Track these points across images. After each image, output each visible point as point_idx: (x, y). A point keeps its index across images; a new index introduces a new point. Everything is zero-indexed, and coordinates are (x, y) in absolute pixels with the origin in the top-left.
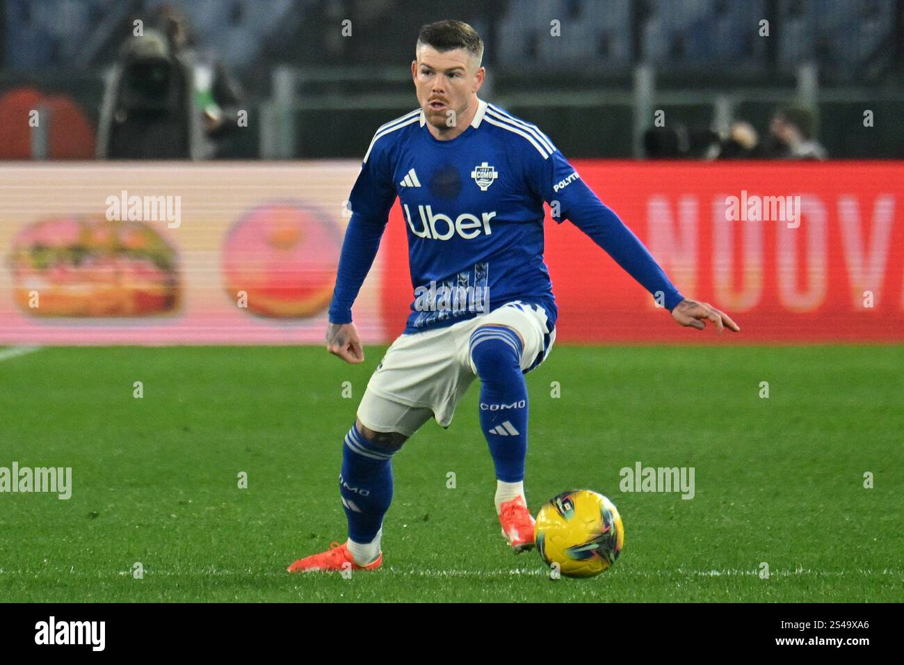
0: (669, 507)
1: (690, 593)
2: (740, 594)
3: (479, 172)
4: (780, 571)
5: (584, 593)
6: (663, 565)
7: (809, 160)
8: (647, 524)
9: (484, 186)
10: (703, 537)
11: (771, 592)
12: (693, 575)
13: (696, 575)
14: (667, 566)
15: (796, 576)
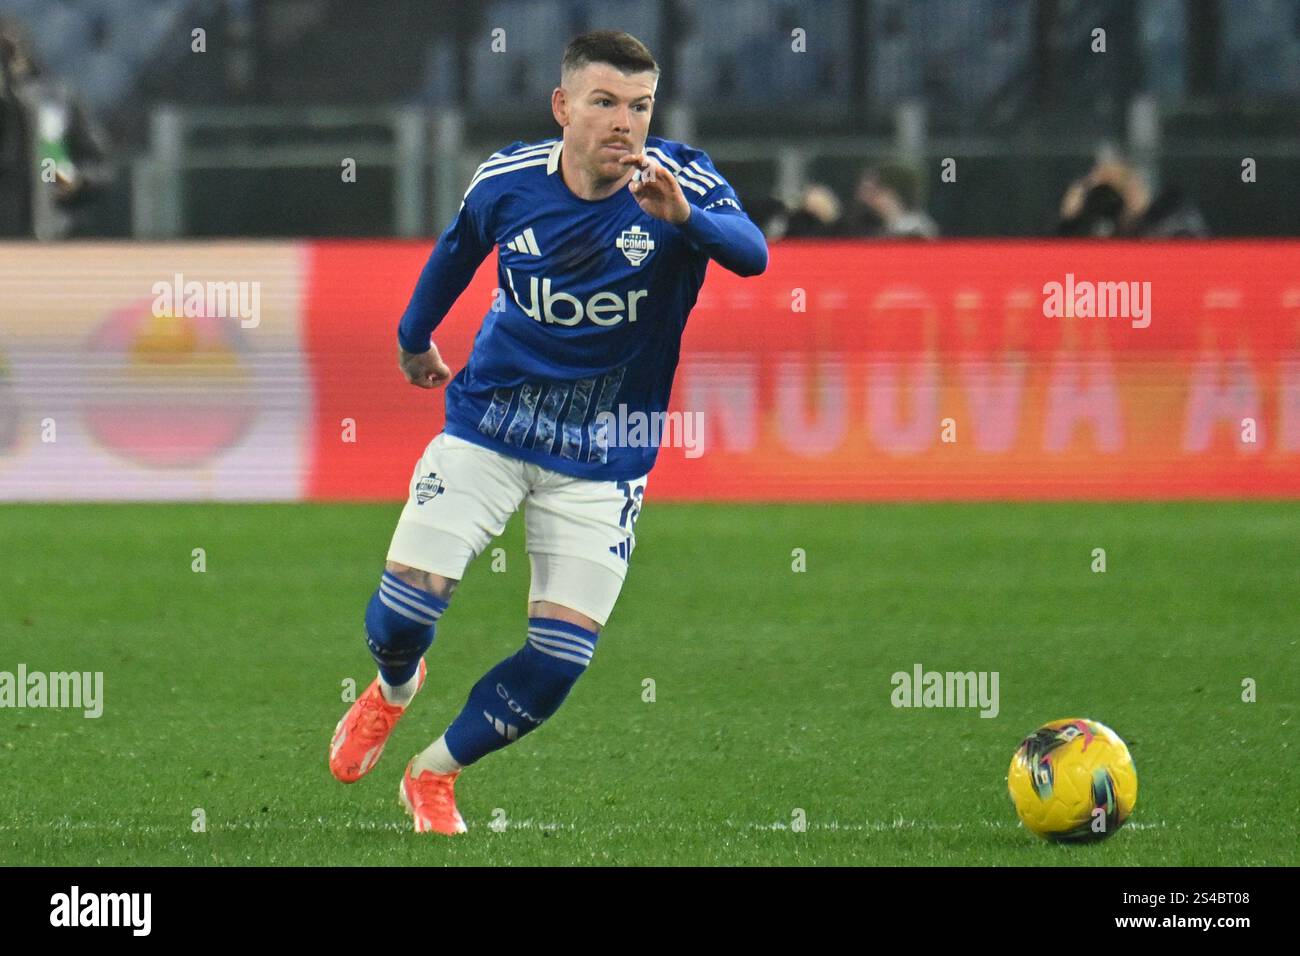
0: (713, 732)
1: (743, 855)
2: (814, 857)
3: (627, 240)
4: (871, 822)
5: (593, 855)
6: (705, 815)
7: (913, 239)
8: (682, 755)
9: (635, 259)
10: (763, 775)
11: (858, 852)
12: (748, 829)
13: (753, 828)
14: (710, 817)
15: (893, 831)
